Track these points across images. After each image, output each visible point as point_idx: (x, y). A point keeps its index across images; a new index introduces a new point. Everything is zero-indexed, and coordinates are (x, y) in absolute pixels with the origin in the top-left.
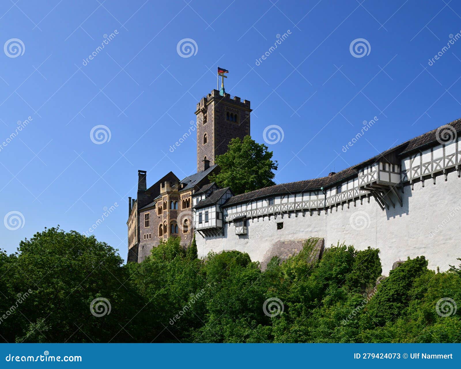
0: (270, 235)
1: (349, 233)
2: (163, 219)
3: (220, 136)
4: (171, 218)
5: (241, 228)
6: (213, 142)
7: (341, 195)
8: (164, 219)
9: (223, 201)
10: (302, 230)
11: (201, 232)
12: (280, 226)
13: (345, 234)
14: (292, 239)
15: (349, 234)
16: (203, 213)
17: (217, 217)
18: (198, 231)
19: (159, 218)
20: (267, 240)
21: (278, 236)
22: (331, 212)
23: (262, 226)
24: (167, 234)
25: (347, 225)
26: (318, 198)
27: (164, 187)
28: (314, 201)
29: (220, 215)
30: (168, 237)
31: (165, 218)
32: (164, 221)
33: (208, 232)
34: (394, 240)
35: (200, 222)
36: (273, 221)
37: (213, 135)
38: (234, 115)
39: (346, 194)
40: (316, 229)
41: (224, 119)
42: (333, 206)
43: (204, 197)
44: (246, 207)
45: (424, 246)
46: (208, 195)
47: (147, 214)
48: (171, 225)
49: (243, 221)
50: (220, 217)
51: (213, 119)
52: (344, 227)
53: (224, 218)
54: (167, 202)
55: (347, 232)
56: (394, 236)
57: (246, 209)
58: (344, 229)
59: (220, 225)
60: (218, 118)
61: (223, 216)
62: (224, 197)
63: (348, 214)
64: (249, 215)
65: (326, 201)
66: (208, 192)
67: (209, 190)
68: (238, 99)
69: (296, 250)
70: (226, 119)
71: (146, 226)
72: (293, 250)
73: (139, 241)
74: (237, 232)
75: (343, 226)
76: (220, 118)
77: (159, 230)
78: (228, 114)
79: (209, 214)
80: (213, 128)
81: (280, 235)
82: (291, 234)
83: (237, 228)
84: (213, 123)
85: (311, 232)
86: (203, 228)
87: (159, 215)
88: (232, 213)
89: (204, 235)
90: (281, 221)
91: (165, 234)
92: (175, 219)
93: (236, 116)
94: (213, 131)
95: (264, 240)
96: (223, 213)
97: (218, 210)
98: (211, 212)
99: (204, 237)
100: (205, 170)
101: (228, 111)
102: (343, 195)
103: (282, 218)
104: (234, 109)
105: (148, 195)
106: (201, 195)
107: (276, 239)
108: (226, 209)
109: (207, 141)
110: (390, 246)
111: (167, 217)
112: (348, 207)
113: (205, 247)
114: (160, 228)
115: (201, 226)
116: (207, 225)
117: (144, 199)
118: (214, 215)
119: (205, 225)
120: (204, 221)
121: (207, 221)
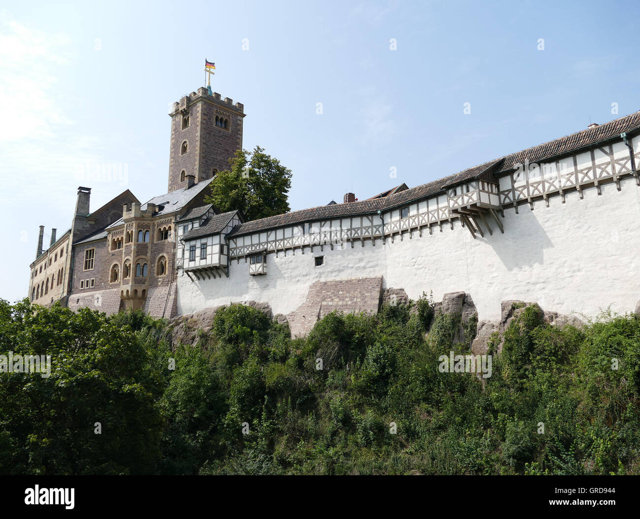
0: (304, 273)
1: (423, 267)
2: (123, 256)
3: (207, 145)
4: (137, 255)
5: (258, 265)
6: (198, 152)
7: (409, 220)
8: (125, 256)
9: (230, 230)
10: (350, 265)
11: (191, 274)
12: (319, 261)
13: (416, 269)
14: (338, 279)
15: (423, 269)
16: (197, 246)
17: (221, 252)
18: (187, 272)
19: (113, 255)
20: (298, 281)
21: (316, 275)
22: (393, 242)
23: (291, 262)
24: (130, 278)
25: (420, 258)
26: (372, 224)
27: (131, 210)
28: (367, 228)
29: (225, 248)
30: (130, 284)
31: (127, 254)
32: (126, 258)
33: (203, 273)
34: (495, 274)
35: (192, 259)
36: (309, 257)
37: (198, 144)
38: (224, 119)
39: (417, 218)
40: (370, 264)
41: (212, 124)
42: (395, 234)
43: (197, 225)
44: (268, 237)
45: (542, 280)
46: (203, 221)
47: (91, 250)
48: (137, 265)
49: (260, 256)
50: (225, 252)
51: (199, 124)
52: (414, 260)
53: (231, 252)
54: (134, 231)
55: (420, 266)
56: (494, 269)
57: (267, 240)
58: (415, 262)
59: (224, 262)
60: (205, 122)
61: (228, 249)
62: (230, 224)
63: (420, 244)
64: (270, 247)
65: (385, 228)
66: (203, 218)
67: (204, 214)
68: (230, 100)
69: (345, 292)
70: (214, 125)
71: (86, 268)
72: (341, 293)
73: (70, 292)
74: (251, 271)
75: (413, 258)
76: (207, 123)
77: (110, 273)
78: (217, 117)
79: (208, 247)
80: (198, 134)
81: (320, 273)
82: (336, 271)
83: (253, 266)
84: (199, 128)
85: (364, 268)
86: (195, 267)
87: (113, 251)
88: (245, 245)
89: (194, 277)
90: (321, 254)
91: (125, 279)
92: (143, 257)
93: (226, 122)
94: (198, 138)
95: (294, 280)
96: (228, 245)
97: (223, 242)
98: (212, 245)
99: (193, 280)
100: (189, 188)
101: (217, 114)
102: (411, 221)
103: (322, 251)
104: (225, 113)
105: (90, 222)
106: (192, 220)
107: (313, 278)
108: (235, 240)
109: (188, 151)
110: (490, 282)
111: (131, 253)
112: (421, 236)
113: (194, 295)
114: (112, 270)
115: (192, 265)
116: (203, 263)
117: (84, 228)
118: (217, 249)
119: (199, 263)
120: (199, 258)
121: (203, 257)
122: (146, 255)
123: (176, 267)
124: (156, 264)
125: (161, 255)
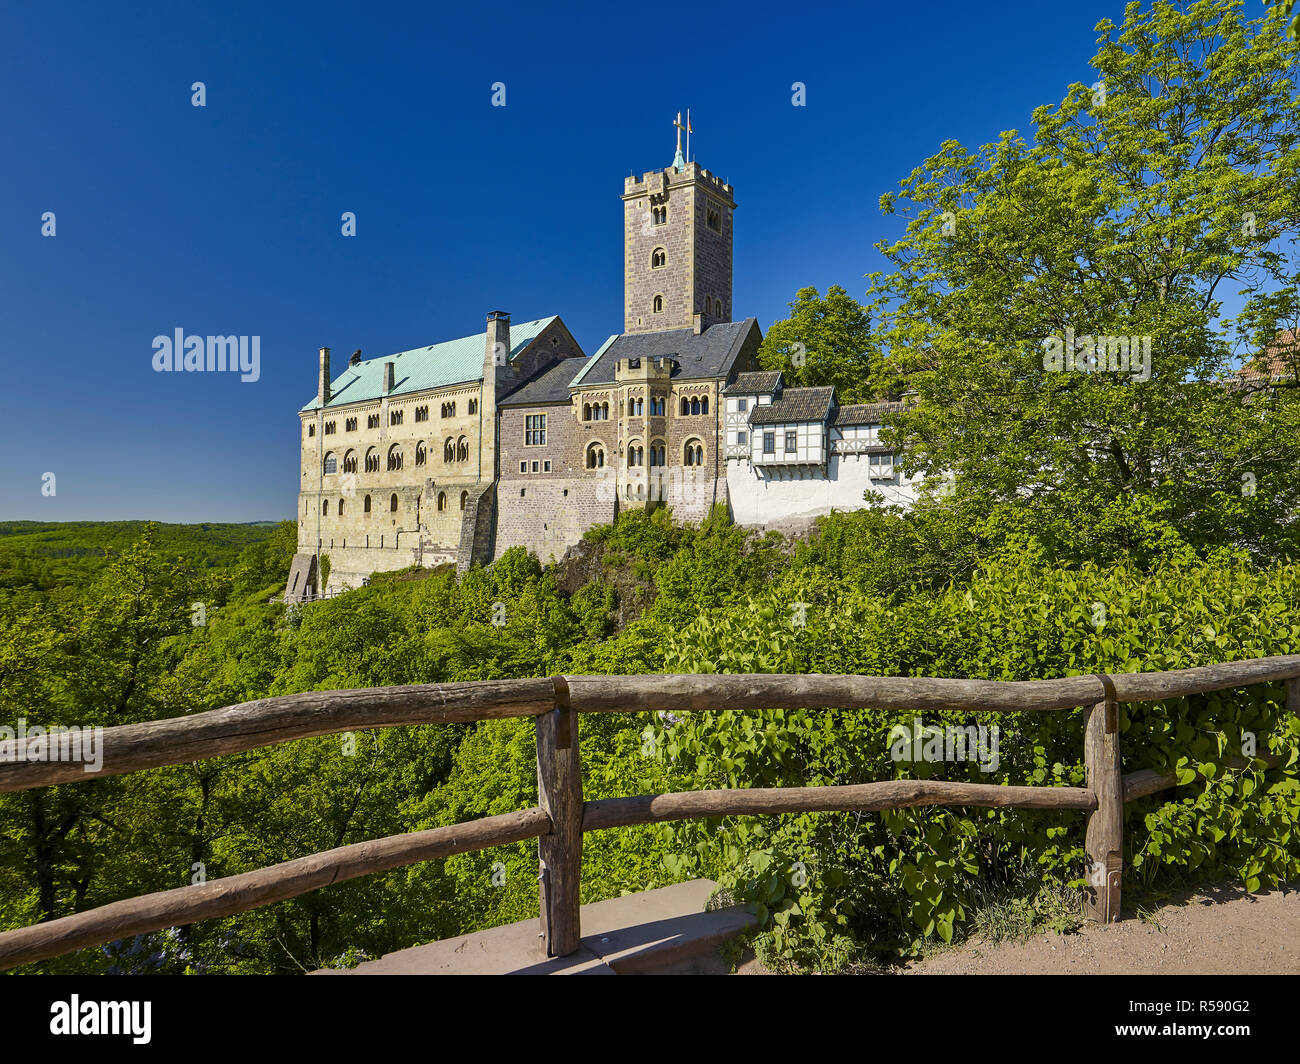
2: (625, 434)
3: (700, 258)
5: (885, 468)
8: (631, 435)
11: (759, 469)
16: (778, 435)
17: (823, 444)
18: (754, 468)
19: (589, 428)
24: (641, 468)
29: (826, 439)
31: (634, 431)
32: (632, 438)
33: (781, 471)
35: (769, 451)
37: (690, 256)
43: (765, 400)
47: (536, 415)
48: (653, 449)
53: (832, 445)
54: (644, 399)
59: (825, 458)
61: (829, 442)
71: (528, 444)
74: (873, 475)
76: (700, 221)
77: (584, 454)
79: (799, 438)
83: (876, 468)
86: (772, 462)
87: (588, 422)
88: (856, 439)
89: (761, 474)
92: (660, 437)
94: (690, 248)
96: (828, 437)
97: (824, 432)
98: (808, 435)
99: (759, 478)
100: (702, 333)
106: (758, 394)
108: (839, 429)
114: (588, 451)
115: (769, 459)
116: (791, 458)
117: (507, 377)
118: (817, 440)
119: (780, 457)
120: (783, 450)
121: (791, 449)
122: (663, 435)
123: (724, 457)
124: (682, 449)
125: (691, 436)
